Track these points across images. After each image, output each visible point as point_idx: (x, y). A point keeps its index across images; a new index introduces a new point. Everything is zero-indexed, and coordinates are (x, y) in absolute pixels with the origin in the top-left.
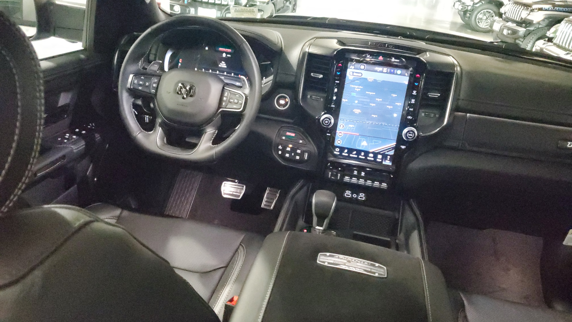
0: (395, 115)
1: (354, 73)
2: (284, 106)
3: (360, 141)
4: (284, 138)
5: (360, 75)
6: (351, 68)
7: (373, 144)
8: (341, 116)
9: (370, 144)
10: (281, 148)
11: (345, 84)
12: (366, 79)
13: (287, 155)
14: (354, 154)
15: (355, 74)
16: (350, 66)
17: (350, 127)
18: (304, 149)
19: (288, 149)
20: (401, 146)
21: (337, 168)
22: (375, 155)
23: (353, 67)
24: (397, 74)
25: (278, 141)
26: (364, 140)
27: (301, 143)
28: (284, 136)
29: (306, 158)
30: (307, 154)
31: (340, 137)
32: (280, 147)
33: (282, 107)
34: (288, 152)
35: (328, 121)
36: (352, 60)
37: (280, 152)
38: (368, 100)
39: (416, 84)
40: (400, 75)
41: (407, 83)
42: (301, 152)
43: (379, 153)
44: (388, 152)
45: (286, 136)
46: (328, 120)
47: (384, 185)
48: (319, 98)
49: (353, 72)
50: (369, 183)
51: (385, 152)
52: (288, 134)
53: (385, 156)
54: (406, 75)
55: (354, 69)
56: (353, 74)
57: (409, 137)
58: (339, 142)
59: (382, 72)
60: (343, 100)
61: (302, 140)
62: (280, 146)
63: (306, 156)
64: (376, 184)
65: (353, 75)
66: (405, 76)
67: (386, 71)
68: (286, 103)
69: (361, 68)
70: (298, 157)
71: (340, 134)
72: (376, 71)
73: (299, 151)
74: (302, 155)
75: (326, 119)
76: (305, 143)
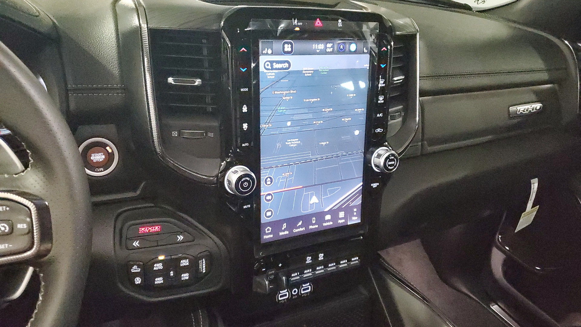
0: (357, 133)
1: (274, 64)
2: (106, 165)
3: (308, 198)
4: (136, 244)
5: (286, 65)
6: (267, 54)
7: (329, 196)
8: (264, 160)
9: (322, 198)
10: (139, 270)
11: (261, 91)
12: (300, 72)
13: (159, 281)
14: (300, 227)
15: (276, 66)
16: (263, 50)
17: (283, 178)
18: (194, 251)
19: (158, 266)
20: (372, 185)
21: (276, 266)
22: (334, 213)
23: (270, 52)
24: (350, 52)
25: (123, 254)
26: (312, 195)
27: (182, 242)
28: (137, 240)
29: (204, 269)
30: (204, 262)
31: (270, 202)
32: (135, 269)
33: (102, 169)
34: (159, 273)
35: (248, 182)
37: (138, 281)
38: (310, 116)
39: (383, 66)
40: (355, 52)
41: (367, 66)
42: (190, 262)
43: (340, 209)
44: (352, 201)
45: (142, 237)
46: (248, 179)
47: (355, 260)
48: (202, 134)
49: (272, 62)
50: (332, 267)
51: (349, 204)
52: (143, 230)
53: (348, 210)
54: (365, 51)
55: (272, 54)
56: (272, 66)
57: (389, 167)
58: (269, 214)
59: (324, 52)
60: (262, 126)
61: (181, 233)
62: (135, 267)
63: (203, 266)
64: (343, 264)
65: (272, 69)
66: (364, 53)
67: (332, 49)
68: (110, 157)
69: (286, 50)
70: (185, 276)
71: (269, 198)
72: (314, 53)
73: (185, 263)
74: (193, 268)
75: (244, 179)
76: (191, 238)
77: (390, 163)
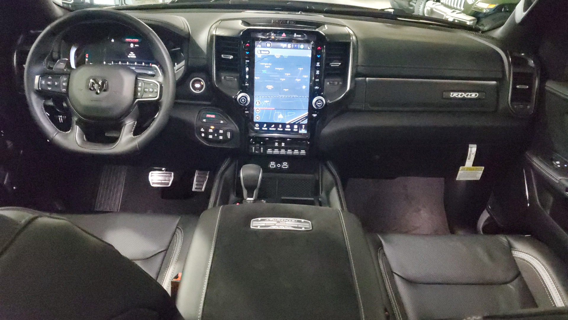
0: (304, 87)
1: (262, 51)
2: (200, 89)
3: (277, 115)
4: (204, 120)
5: (268, 52)
6: (259, 47)
7: (289, 116)
8: (256, 93)
9: (285, 116)
10: (203, 130)
11: (255, 62)
12: (273, 56)
13: (211, 137)
14: (272, 128)
15: (262, 52)
16: (257, 45)
17: (265, 103)
18: (226, 128)
19: (211, 131)
20: (313, 115)
21: (259, 143)
22: (292, 125)
23: (260, 46)
24: (300, 49)
25: (199, 123)
26: (279, 114)
27: (221, 124)
28: (205, 119)
29: (229, 136)
30: (229, 133)
31: (258, 113)
32: (202, 130)
33: (199, 90)
34: (211, 134)
35: (244, 99)
36: (258, 39)
37: (203, 135)
38: (278, 76)
39: (319, 56)
40: (304, 49)
41: (310, 56)
42: (223, 131)
43: (294, 124)
44: (302, 121)
45: (208, 119)
46: (244, 98)
47: (303, 152)
48: (233, 79)
49: (261, 51)
50: (289, 152)
51: (300, 122)
52: (208, 116)
53: (300, 126)
54: (309, 48)
55: (261, 47)
56: (261, 52)
57: (318, 106)
58: (258, 118)
59: (286, 48)
60: (255, 78)
61: (222, 120)
62: (202, 129)
63: (229, 135)
64: (296, 152)
65: (261, 53)
66: (308, 49)
67: (291, 46)
68: (202, 86)
69: (267, 46)
70: (221, 137)
71: (258, 110)
72: (282, 48)
73: (221, 131)
74: (224, 134)
75: (242, 98)
76: (226, 123)
77: (318, 104)
